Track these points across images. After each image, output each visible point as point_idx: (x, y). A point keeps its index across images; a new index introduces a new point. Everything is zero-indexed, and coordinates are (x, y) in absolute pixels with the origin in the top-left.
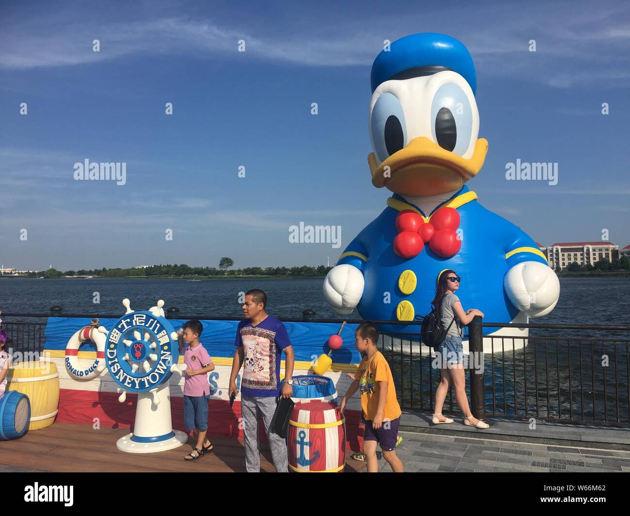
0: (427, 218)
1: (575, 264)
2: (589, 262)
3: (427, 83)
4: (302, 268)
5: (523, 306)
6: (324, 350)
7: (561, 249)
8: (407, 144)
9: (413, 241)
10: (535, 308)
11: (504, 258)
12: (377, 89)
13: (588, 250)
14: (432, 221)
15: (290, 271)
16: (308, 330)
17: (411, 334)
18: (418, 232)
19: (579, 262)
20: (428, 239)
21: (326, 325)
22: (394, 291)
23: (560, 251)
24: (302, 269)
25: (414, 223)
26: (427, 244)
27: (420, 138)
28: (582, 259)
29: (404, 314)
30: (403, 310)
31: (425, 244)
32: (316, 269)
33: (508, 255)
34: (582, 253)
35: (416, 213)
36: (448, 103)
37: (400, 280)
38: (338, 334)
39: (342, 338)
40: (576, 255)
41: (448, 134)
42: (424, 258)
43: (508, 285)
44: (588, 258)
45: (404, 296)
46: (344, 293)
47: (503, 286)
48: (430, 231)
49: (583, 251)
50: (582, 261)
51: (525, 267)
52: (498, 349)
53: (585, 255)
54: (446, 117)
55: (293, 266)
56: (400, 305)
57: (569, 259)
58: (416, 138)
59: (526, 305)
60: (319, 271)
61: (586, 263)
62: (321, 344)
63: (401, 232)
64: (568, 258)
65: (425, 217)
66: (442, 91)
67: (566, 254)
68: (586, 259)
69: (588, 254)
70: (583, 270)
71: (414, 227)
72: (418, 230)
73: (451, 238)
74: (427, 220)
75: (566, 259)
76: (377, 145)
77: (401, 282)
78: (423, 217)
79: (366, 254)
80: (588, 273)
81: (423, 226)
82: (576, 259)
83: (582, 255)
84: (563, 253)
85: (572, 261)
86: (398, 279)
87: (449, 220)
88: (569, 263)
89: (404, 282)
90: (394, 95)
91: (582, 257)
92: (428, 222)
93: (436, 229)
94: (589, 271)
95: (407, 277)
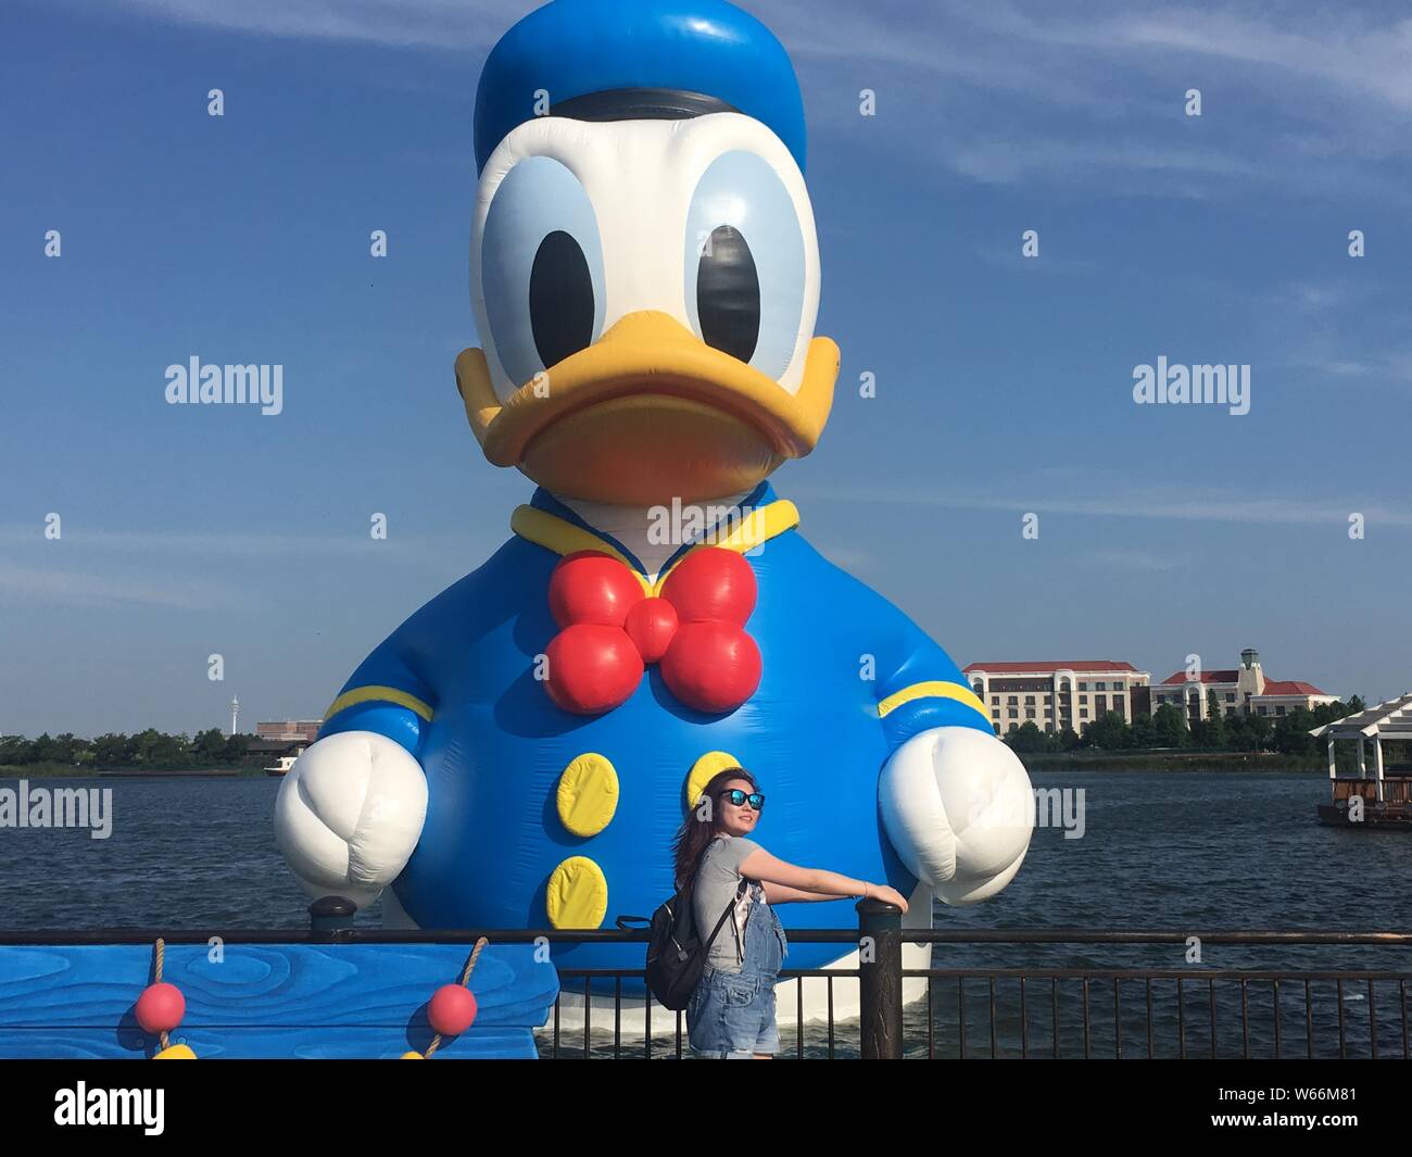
0: (653, 578)
1: (1030, 727)
2: (1067, 723)
3: (675, 145)
4: (137, 740)
5: (933, 870)
6: (408, 1037)
7: (990, 680)
8: (604, 331)
9: (608, 656)
10: (970, 874)
11: (877, 717)
12: (507, 139)
13: (1066, 686)
14: (670, 591)
15: (92, 749)
16: (354, 969)
17: (589, 974)
18: (625, 628)
19: (1041, 722)
20: (659, 649)
21: (418, 952)
22: (543, 824)
23: (986, 688)
24: (136, 743)
25: (611, 596)
26: (653, 666)
27: (647, 312)
28: (1049, 713)
29: (572, 905)
30: (571, 890)
31: (646, 664)
32: (191, 742)
33: (887, 707)
34: (1048, 694)
35: (611, 557)
36: (733, 212)
37: (563, 786)
38: (459, 981)
39: (475, 995)
40: (1030, 701)
41: (734, 311)
42: (645, 710)
43: (893, 801)
44: (1067, 711)
45: (575, 843)
46: (357, 834)
47: (878, 803)
48: (665, 624)
49: (1052, 690)
50: (1049, 720)
51: (941, 744)
52: (815, 1013)
53: (1058, 701)
54: (726, 256)
55: (102, 733)
56: (559, 874)
57: (1013, 713)
58: (635, 315)
59: (944, 864)
60: (203, 747)
61: (1059, 727)
62: (399, 1019)
63: (572, 623)
64: (1010, 711)
65: (644, 572)
66: (718, 175)
67: (1004, 697)
68: (1058, 714)
69: (1066, 698)
70: (1050, 748)
71: (611, 610)
72: (626, 622)
73: (731, 650)
74: (651, 585)
75: (1004, 713)
76: (499, 325)
77: (566, 795)
78: (637, 574)
79: (431, 697)
80: (1066, 756)
81: (640, 607)
82: (1031, 713)
83: (1048, 700)
84: (995, 694)
85: (1021, 720)
86: (556, 784)
87: (723, 590)
88: (1011, 724)
89: (578, 796)
90: (566, 164)
91: (1049, 707)
92: (658, 596)
93: (684, 619)
94: (1067, 750)
95: (589, 777)
